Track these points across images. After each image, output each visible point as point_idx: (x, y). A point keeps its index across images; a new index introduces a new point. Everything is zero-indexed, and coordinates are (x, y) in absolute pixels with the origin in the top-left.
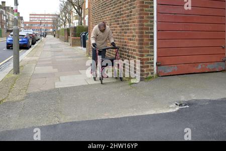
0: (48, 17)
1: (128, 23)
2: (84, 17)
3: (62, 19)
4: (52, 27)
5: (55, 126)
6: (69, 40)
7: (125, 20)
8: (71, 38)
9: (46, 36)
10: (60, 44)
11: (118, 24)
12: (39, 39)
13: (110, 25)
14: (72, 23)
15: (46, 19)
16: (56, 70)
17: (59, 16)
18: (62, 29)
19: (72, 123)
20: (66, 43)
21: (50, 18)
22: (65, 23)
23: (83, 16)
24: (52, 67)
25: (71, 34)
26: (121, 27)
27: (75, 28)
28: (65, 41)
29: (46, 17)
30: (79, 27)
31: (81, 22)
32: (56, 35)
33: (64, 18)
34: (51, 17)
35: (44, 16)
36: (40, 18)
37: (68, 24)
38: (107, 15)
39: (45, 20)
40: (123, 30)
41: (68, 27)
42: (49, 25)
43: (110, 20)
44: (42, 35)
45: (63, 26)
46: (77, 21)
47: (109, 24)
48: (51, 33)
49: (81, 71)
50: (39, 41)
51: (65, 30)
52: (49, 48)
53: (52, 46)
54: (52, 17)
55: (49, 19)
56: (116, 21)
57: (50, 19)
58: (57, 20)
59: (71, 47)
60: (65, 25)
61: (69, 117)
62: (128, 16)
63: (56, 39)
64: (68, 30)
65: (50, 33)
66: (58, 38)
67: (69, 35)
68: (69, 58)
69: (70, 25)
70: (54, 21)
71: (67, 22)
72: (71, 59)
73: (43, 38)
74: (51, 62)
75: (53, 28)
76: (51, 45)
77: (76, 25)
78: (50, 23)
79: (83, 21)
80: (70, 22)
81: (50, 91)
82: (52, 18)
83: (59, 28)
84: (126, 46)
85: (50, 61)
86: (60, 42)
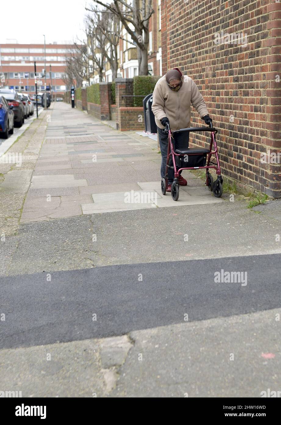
0: (53, 51)
1: (252, 70)
2: (155, 52)
3: (93, 58)
4: (64, 81)
5: (86, 272)
6: (114, 115)
7: (246, 64)
8: (119, 108)
9: (49, 105)
10: (89, 125)
11: (231, 73)
12: (31, 114)
13: (214, 76)
14: (122, 68)
15: (48, 59)
16: (83, 182)
17: (84, 49)
18: (94, 86)
19: (119, 267)
20: (105, 122)
21: (57, 55)
22: (101, 69)
23: (151, 50)
24: (72, 176)
25: (117, 99)
26: (236, 80)
27: (129, 82)
28: (103, 118)
29: (48, 51)
30: (139, 80)
31: (146, 66)
32: (79, 102)
33: (99, 56)
34: (60, 51)
35: (40, 51)
36: (29, 54)
37: (109, 73)
38: (206, 52)
39: (46, 62)
40: (241, 87)
41: (110, 80)
42: (58, 75)
43: (214, 63)
44: (40, 101)
45: (97, 77)
46: (135, 63)
47: (210, 73)
48: (65, 97)
49: (142, 185)
50: (32, 118)
51: (102, 87)
52: (60, 135)
53: (67, 130)
54: (63, 51)
55: (55, 58)
56: (226, 67)
57: (60, 59)
58: (78, 61)
59: (119, 132)
60: (101, 75)
61: (113, 259)
62: (252, 55)
63: (76, 112)
64: (110, 88)
65: (59, 95)
66: (84, 108)
67: (112, 100)
68: (114, 156)
69: (115, 76)
70: (69, 62)
71: (108, 66)
72: (120, 159)
73: (41, 110)
74: (68, 166)
75: (69, 82)
76: (65, 127)
77: (131, 76)
78: (58, 69)
79: (151, 64)
80: (115, 66)
81: (72, 220)
82: (65, 55)
83: (85, 83)
84: (246, 123)
85: (65, 163)
86: (88, 121)
